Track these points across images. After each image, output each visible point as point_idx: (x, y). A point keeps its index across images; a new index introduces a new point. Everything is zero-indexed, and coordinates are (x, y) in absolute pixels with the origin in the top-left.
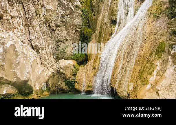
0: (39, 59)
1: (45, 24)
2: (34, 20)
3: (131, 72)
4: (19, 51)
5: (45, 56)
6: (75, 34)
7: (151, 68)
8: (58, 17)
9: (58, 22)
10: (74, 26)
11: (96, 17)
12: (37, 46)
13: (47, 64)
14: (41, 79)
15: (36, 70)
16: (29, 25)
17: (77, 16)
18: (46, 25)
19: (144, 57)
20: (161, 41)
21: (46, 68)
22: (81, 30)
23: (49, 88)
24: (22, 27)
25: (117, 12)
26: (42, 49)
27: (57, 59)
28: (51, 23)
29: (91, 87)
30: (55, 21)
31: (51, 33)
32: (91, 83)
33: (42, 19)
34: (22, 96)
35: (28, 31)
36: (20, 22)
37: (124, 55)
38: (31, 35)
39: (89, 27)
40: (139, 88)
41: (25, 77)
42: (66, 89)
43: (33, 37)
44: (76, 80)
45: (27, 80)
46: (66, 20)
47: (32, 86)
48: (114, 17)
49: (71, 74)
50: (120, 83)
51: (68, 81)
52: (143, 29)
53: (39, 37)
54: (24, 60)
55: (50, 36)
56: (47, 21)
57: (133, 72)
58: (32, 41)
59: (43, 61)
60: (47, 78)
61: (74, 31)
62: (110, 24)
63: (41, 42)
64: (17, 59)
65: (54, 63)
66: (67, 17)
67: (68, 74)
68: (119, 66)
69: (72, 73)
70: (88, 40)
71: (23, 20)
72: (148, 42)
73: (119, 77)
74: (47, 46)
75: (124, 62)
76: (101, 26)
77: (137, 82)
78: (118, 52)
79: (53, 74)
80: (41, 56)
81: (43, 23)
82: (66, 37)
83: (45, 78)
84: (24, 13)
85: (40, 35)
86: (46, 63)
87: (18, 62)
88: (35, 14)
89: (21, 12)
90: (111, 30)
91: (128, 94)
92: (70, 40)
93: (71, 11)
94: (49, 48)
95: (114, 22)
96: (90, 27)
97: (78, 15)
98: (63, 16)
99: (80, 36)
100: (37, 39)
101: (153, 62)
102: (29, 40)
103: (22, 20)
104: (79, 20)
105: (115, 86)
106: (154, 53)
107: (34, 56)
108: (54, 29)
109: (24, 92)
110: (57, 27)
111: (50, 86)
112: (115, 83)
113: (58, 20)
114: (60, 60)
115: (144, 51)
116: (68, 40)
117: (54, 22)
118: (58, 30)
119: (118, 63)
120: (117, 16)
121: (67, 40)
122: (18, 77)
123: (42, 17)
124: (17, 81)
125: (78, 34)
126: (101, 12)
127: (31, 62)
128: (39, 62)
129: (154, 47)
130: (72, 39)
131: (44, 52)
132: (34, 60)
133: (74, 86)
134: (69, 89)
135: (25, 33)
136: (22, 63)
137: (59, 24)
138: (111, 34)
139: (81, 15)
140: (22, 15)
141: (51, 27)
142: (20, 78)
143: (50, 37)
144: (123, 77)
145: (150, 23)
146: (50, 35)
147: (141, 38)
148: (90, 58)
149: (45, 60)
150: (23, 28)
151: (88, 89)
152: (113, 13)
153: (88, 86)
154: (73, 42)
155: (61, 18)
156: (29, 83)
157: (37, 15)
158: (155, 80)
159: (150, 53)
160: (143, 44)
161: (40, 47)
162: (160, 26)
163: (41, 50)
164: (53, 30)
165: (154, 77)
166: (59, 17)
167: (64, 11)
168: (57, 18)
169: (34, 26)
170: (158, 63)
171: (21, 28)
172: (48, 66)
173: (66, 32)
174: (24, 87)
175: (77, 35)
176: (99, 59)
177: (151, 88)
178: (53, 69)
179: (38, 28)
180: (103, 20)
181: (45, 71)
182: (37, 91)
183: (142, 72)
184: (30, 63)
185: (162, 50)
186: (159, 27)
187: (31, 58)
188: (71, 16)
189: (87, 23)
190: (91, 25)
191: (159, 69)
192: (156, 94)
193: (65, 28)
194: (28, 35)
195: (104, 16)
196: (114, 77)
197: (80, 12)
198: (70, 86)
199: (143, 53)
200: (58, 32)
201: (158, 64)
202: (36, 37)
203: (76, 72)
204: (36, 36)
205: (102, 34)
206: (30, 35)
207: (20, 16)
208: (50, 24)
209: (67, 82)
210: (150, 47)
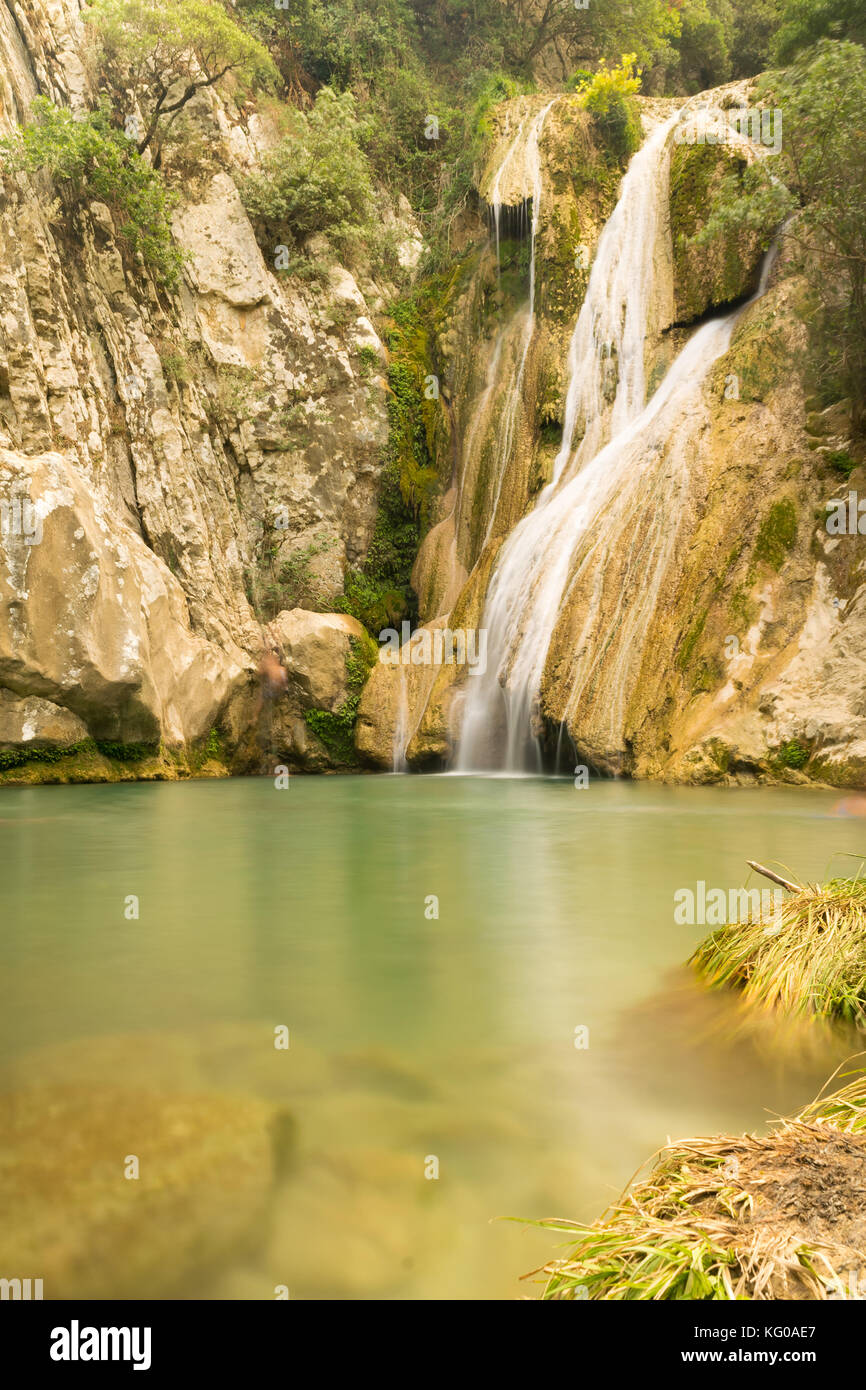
0: (179, 600)
1: (206, 436)
2: (157, 412)
3: (642, 643)
4: (92, 540)
5: (208, 586)
6: (357, 488)
7: (735, 618)
8: (271, 403)
9: (271, 430)
10: (351, 452)
11: (457, 414)
12: (168, 535)
13: (221, 628)
14: (192, 694)
15: (168, 649)
16: (129, 435)
17: (368, 403)
18: (212, 442)
19: (700, 574)
20: (776, 498)
21: (213, 645)
22: (383, 473)
23: (230, 745)
24: (95, 440)
25: (566, 385)
26: (195, 552)
27: (269, 609)
28: (237, 430)
29: (442, 736)
30: (256, 424)
31: (237, 484)
32: (441, 717)
33: (194, 408)
34: (106, 758)
35: (126, 464)
36: (90, 418)
37: (607, 571)
38: (140, 482)
39: (427, 458)
40: (679, 708)
41: (124, 669)
42: (313, 755)
43: (150, 493)
44: (364, 709)
45: (134, 681)
46: (312, 417)
47: (158, 713)
48: (552, 406)
49: (337, 681)
50: (588, 698)
51: (321, 714)
52: (695, 455)
53: (179, 495)
54: (118, 589)
55: (233, 495)
56: (214, 423)
57: (651, 643)
58: (146, 513)
59: (202, 609)
60: (219, 694)
61: (351, 478)
62: (530, 440)
63: (192, 517)
64: (85, 580)
65: (250, 625)
66: (315, 404)
67: (323, 680)
68: (581, 621)
69: (342, 676)
70: (419, 522)
71: (104, 409)
72: (720, 510)
73: (581, 673)
74: (216, 544)
75: (606, 604)
76: (487, 451)
77: (668, 685)
78: (577, 561)
79: (247, 677)
80: (190, 588)
81: (196, 428)
82: (309, 504)
83: (210, 691)
84: (107, 377)
85: (184, 485)
86: (213, 620)
87: (88, 593)
88: (160, 384)
89: (93, 372)
90: (538, 466)
91: (629, 744)
92: (331, 519)
93: (336, 377)
94: (227, 552)
95: (548, 430)
96: (429, 460)
97: (369, 396)
98: (296, 397)
99: (381, 503)
100: (169, 501)
101: (745, 591)
102: (130, 507)
103: (98, 409)
104: (376, 423)
105: (565, 712)
106: (747, 554)
107: (160, 578)
108: (253, 463)
109: (117, 741)
110: (266, 452)
111: (235, 737)
112: (565, 697)
113: (271, 419)
114: (284, 613)
115: (702, 547)
116: (319, 520)
117: (252, 429)
118: (273, 469)
119: (579, 610)
120: (564, 402)
121: (313, 520)
122: (91, 665)
123: (192, 398)
124: (86, 685)
125: (368, 491)
126: (485, 386)
127: (145, 606)
128: (182, 613)
129: (747, 527)
130: (340, 517)
131: (204, 567)
132: (161, 599)
133: (352, 741)
134: (326, 756)
135: (111, 470)
136: (109, 601)
137: (274, 436)
138: (536, 486)
139: (388, 399)
140: (99, 384)
141: (239, 450)
142: (101, 668)
143: (231, 501)
144: (602, 669)
145: (725, 426)
146: (233, 491)
147: (684, 492)
148: (433, 606)
149: (210, 607)
150: (100, 448)
151: (426, 748)
152: (544, 387)
153: (427, 735)
154: (346, 528)
155: (287, 407)
156: (143, 697)
157: (169, 387)
158: (755, 665)
159: (729, 554)
160: (693, 518)
161: (183, 540)
162: (772, 441)
163: (188, 559)
164: (245, 469)
165: (749, 653)
166: (278, 403)
167: (303, 376)
168: (267, 409)
169: (155, 439)
170: (764, 594)
171: (94, 448)
172: (225, 635)
173: (310, 481)
174: (116, 715)
175: (363, 498)
176: (477, 608)
177: (736, 697)
178: (250, 652)
179: (174, 451)
180: (495, 422)
181: (208, 657)
182: (174, 750)
183: (695, 637)
184: (143, 609)
185: (781, 540)
186: (766, 446)
187: (144, 588)
188: (338, 401)
189: (416, 439)
190: (435, 450)
191: (770, 619)
192: (762, 717)
193: (307, 458)
194: (126, 482)
195: (499, 402)
196: (559, 672)
197: (378, 380)
198: (330, 741)
199: (694, 557)
200: (270, 478)
201: (767, 599)
202: (165, 494)
203: (363, 671)
204: (164, 490)
205: (491, 488)
206: (134, 479)
207: (91, 392)
208: (234, 438)
209: (319, 720)
210: (730, 528)
